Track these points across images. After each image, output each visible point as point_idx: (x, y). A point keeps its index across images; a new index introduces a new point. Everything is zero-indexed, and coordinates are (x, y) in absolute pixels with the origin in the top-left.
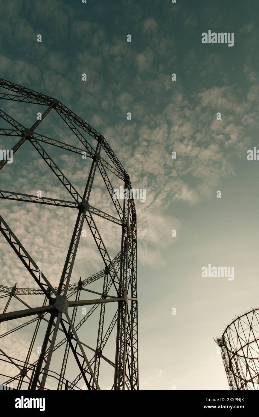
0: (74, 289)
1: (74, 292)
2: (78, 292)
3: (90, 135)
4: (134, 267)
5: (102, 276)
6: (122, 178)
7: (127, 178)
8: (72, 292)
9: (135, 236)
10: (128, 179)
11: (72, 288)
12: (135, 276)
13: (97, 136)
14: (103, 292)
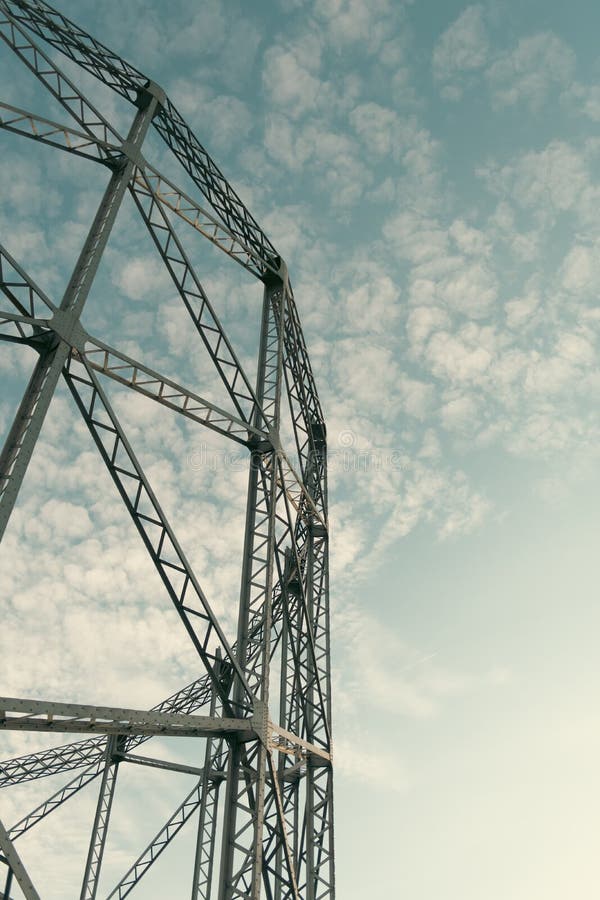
0: (91, 760)
1: (94, 770)
2: (105, 771)
3: (104, 81)
4: (316, 656)
5: (201, 701)
6: (251, 263)
7: (271, 264)
8: (84, 774)
9: (322, 516)
10: (276, 269)
11: (86, 758)
12: (324, 690)
13: (133, 87)
14: (208, 763)
